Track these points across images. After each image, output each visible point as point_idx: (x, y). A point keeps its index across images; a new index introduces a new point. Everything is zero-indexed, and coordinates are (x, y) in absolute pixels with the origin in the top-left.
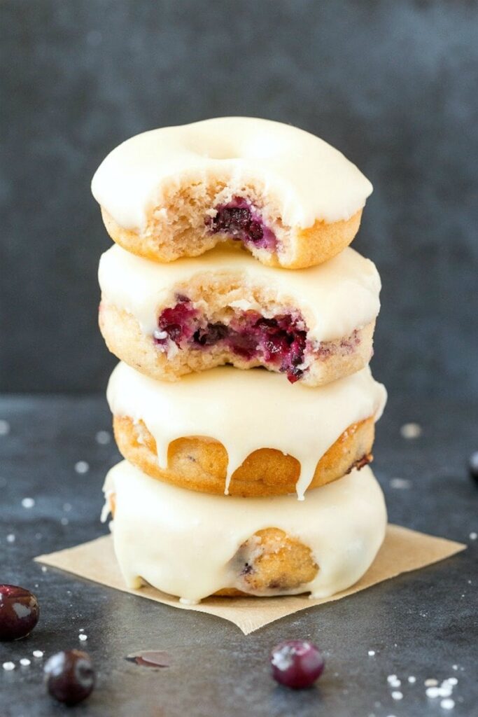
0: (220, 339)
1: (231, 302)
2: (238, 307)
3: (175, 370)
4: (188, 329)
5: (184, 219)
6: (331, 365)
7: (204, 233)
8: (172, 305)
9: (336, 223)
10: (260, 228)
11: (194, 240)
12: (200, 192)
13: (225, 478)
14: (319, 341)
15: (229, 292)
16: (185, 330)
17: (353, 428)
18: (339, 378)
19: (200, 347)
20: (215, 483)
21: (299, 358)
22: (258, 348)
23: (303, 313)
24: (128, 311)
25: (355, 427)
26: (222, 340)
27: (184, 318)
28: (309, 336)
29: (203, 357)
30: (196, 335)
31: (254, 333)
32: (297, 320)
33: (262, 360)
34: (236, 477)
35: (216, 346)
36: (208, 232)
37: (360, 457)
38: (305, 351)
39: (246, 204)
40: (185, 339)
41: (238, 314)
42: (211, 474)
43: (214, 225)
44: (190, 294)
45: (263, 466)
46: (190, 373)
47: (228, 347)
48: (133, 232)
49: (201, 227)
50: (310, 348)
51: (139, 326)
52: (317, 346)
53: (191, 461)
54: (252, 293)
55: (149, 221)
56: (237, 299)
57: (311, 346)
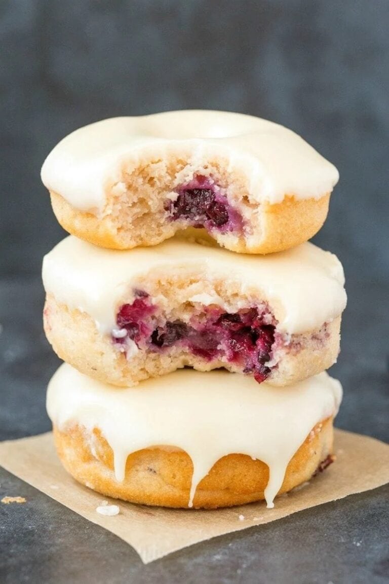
0: (178, 339)
1: (191, 296)
2: (199, 301)
3: (133, 374)
4: (146, 328)
5: (142, 201)
6: (302, 361)
7: (164, 220)
8: (131, 301)
9: (306, 201)
10: (224, 210)
11: (153, 226)
12: (160, 171)
13: (189, 489)
14: (290, 333)
15: (188, 286)
16: (143, 329)
17: (318, 427)
18: (309, 376)
19: (158, 349)
20: (178, 494)
21: (267, 355)
22: (219, 348)
23: (270, 304)
24: (82, 309)
25: (321, 425)
26: (181, 340)
27: (142, 315)
28: (278, 329)
29: (162, 360)
30: (155, 333)
31: (215, 331)
32: (264, 313)
33: (224, 360)
34: (200, 488)
35: (174, 347)
36: (167, 218)
37: (325, 457)
38: (274, 346)
39: (208, 183)
40: (143, 340)
41: (199, 310)
42: (174, 487)
43: (174, 210)
44: (148, 288)
45: (230, 473)
46: (148, 378)
47: (187, 348)
48: (90, 214)
49: (160, 212)
50: (281, 342)
51: (95, 326)
52: (288, 339)
53: (151, 473)
54: (213, 287)
55: (108, 199)
56: (198, 293)
57: (282, 339)
